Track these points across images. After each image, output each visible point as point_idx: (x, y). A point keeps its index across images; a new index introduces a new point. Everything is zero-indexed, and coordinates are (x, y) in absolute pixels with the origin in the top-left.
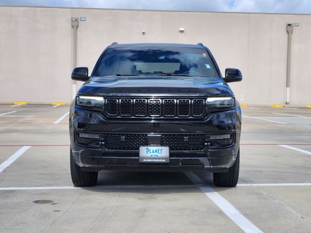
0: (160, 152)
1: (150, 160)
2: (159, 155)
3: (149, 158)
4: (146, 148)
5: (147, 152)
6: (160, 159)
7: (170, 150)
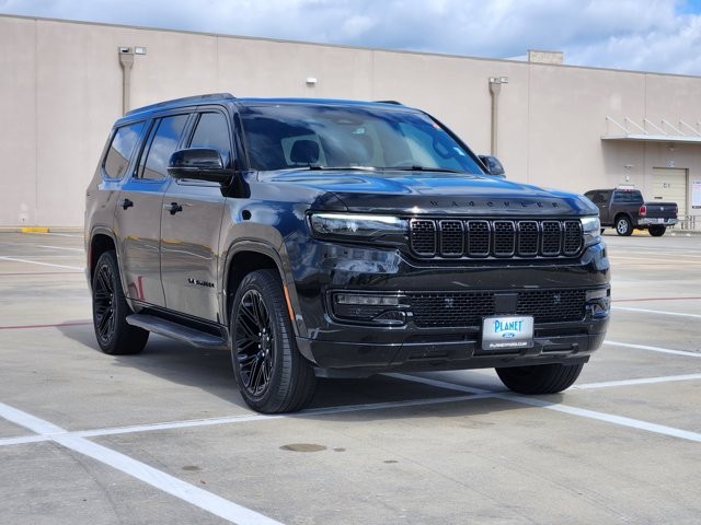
0: (518, 327)
1: (502, 345)
2: (518, 334)
3: (500, 341)
4: (494, 319)
5: (496, 328)
6: (517, 340)
7: (535, 322)
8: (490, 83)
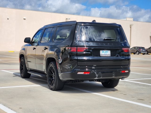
8: (130, 25)
